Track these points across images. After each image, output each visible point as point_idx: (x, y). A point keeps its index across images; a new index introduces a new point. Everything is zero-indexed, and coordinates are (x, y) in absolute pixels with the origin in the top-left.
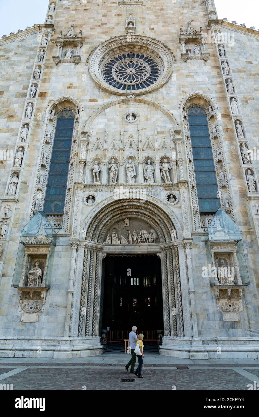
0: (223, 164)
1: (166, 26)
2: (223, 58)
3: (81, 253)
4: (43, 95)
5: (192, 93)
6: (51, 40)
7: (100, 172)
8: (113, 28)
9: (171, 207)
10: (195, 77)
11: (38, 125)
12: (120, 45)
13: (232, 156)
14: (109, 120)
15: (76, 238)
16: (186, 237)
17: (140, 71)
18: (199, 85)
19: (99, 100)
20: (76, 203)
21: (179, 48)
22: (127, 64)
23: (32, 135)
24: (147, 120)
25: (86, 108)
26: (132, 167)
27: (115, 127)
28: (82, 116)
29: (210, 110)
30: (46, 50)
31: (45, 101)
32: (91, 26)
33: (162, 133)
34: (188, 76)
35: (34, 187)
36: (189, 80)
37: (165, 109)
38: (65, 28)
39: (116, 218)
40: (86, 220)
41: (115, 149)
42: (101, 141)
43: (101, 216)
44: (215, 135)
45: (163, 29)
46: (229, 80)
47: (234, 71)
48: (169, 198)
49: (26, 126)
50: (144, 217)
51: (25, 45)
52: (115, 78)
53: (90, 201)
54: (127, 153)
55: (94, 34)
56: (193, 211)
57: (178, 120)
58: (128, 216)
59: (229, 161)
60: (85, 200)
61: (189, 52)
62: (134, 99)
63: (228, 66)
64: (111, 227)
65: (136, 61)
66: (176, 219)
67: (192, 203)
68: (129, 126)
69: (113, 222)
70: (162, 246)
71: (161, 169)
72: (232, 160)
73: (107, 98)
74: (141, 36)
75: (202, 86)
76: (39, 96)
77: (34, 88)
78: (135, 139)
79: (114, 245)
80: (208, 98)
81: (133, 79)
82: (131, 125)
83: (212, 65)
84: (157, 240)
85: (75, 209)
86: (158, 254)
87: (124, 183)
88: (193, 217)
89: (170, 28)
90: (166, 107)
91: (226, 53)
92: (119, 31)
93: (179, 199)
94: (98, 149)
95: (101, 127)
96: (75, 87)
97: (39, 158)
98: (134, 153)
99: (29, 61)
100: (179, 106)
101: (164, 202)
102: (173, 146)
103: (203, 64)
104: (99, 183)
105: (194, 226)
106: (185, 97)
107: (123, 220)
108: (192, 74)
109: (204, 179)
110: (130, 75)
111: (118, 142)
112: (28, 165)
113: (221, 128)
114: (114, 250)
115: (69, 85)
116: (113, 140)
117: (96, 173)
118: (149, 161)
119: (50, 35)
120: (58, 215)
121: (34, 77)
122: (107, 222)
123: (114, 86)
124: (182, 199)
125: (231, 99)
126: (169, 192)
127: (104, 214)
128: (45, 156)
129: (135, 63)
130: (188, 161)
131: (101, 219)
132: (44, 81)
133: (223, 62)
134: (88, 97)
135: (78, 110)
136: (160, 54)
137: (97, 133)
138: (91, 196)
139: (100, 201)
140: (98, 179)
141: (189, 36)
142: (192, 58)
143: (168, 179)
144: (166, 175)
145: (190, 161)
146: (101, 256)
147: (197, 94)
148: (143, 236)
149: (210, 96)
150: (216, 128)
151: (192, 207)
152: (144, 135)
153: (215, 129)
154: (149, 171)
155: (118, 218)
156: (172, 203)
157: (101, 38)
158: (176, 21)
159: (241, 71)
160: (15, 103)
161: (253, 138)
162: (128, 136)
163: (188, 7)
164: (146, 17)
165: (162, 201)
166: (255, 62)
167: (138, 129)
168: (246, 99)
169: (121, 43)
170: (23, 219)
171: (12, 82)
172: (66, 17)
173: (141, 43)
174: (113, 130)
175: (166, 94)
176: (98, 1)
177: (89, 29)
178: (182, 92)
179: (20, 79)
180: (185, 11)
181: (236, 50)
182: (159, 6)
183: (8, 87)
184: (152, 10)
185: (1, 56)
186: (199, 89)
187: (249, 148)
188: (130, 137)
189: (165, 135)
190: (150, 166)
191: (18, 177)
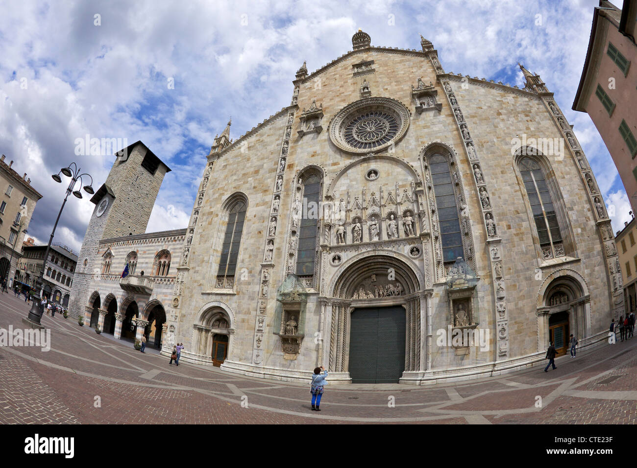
0: (466, 210)
1: (399, 85)
2: (455, 106)
3: (329, 308)
4: (290, 166)
5: (430, 143)
6: (296, 117)
7: (344, 232)
8: (350, 95)
9: (414, 261)
10: (431, 126)
11: (287, 195)
13: (472, 201)
14: (351, 181)
15: (324, 296)
16: (427, 288)
17: (380, 128)
18: (437, 134)
19: (341, 163)
20: (322, 264)
21: (413, 102)
22: (366, 123)
23: (283, 205)
24: (388, 175)
25: (329, 172)
26: (375, 225)
27: (358, 187)
28: (327, 181)
29: (450, 158)
30: (292, 127)
31: (293, 172)
32: (331, 97)
33: (403, 186)
34: (425, 127)
35: (287, 252)
36: (426, 130)
37: (405, 162)
38: (308, 105)
39: (362, 276)
40: (333, 279)
41: (359, 208)
42: (345, 202)
43: (347, 275)
44: (457, 182)
45: (396, 88)
46: (464, 126)
47: (467, 117)
48: (412, 251)
49: (277, 198)
51: (275, 127)
52: (357, 139)
53: (336, 261)
54: (369, 211)
55: (333, 103)
56: (435, 262)
57: (419, 172)
58: (374, 273)
59: (471, 207)
60: (331, 261)
61: (423, 105)
62: (374, 157)
63: (461, 113)
64: (358, 284)
65: (374, 119)
66: (418, 272)
67: (434, 254)
68: (371, 184)
69: (360, 279)
70: (407, 298)
71: (404, 224)
72: (473, 206)
73: (348, 160)
74: (376, 98)
75: (439, 135)
76: (287, 169)
77: (283, 162)
78: (377, 196)
79: (361, 301)
80: (446, 146)
81: (373, 136)
82: (373, 182)
83: (446, 114)
84: (403, 292)
85: (323, 270)
86: (403, 306)
87: (368, 241)
88: (436, 268)
89: (402, 86)
90: (406, 160)
91: (458, 101)
92: (356, 97)
93: (422, 251)
95: (344, 188)
96: (318, 155)
97: (290, 225)
98: (377, 210)
99: (279, 139)
100: (418, 157)
102: (414, 198)
103: (437, 114)
104: (344, 244)
105: (436, 276)
106: (424, 148)
107: (370, 277)
108: (428, 124)
111: (361, 201)
112: (281, 233)
113: (461, 174)
114: (361, 305)
115: (313, 154)
116: (356, 200)
117: (340, 234)
118: (392, 216)
119: (295, 113)
120: (309, 276)
121: (283, 153)
122: (354, 279)
123: (355, 146)
124: (424, 251)
125: (468, 144)
126: (412, 246)
127: (350, 272)
128: (295, 223)
129: (374, 121)
130: (430, 212)
131: (348, 277)
132: (292, 154)
134: (331, 162)
135: (322, 175)
136: (396, 110)
137: (341, 195)
138: (337, 257)
139: (345, 260)
140: (343, 239)
141: (420, 91)
142: (426, 110)
143: (411, 233)
144: (410, 229)
145: (433, 212)
146: (349, 311)
147: (434, 143)
148: (389, 290)
149: (448, 143)
150: (456, 174)
151: (435, 258)
152: (386, 190)
153: (456, 176)
154: (392, 226)
155: (365, 275)
156: (415, 257)
157: (340, 106)
158: (407, 79)
159: (473, 117)
160: (268, 178)
161: (491, 181)
162: (370, 194)
163: (417, 66)
164: (380, 80)
165: (406, 255)
166: (485, 108)
167: (379, 186)
168: (481, 142)
169: (358, 107)
170: (279, 281)
171: (265, 161)
172: (309, 95)
173: (377, 103)
174: (356, 190)
175: (405, 147)
176: (335, 76)
177: (329, 100)
178: (420, 143)
179: (271, 156)
180: (414, 70)
181: (466, 98)
182: (390, 70)
183: (263, 165)
184: (384, 74)
185: (257, 141)
186: (437, 138)
187: (488, 191)
188: (373, 194)
189: (407, 188)
190: (393, 221)
191: (273, 244)
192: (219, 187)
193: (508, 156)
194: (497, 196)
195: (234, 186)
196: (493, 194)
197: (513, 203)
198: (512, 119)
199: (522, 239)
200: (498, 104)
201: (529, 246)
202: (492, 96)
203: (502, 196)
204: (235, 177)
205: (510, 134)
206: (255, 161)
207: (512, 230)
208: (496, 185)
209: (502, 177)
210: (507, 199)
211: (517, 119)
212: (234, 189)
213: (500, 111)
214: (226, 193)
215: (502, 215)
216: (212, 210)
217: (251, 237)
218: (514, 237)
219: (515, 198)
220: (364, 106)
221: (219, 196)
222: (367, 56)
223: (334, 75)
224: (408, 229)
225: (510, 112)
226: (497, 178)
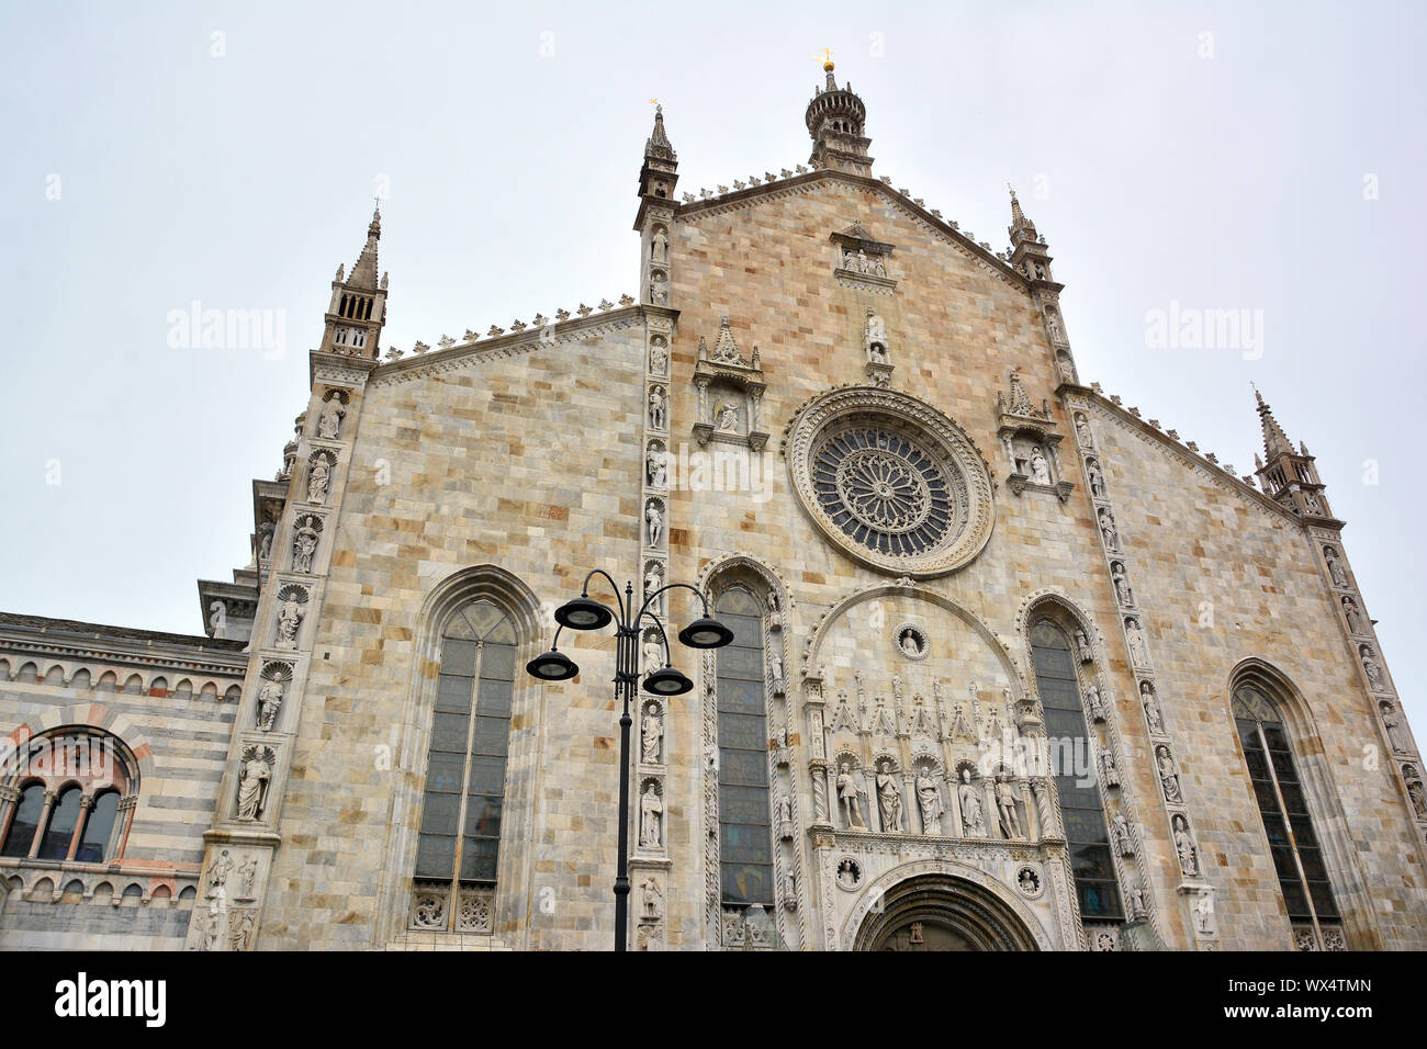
0: (1125, 795)
1: (961, 374)
4: (679, 537)
5: (1042, 593)
7: (857, 794)
8: (830, 349)
10: (1044, 543)
12: (856, 410)
13: (1141, 776)
14: (860, 645)
17: (906, 496)
18: (1056, 568)
19: (829, 579)
21: (999, 448)
22: (870, 465)
24: (950, 655)
25: (800, 599)
26: (933, 789)
27: (879, 668)
28: (796, 623)
30: (668, 393)
31: (690, 560)
32: (772, 330)
33: (988, 696)
34: (1029, 540)
35: (703, 825)
36: (1031, 550)
37: (990, 630)
38: (704, 322)
41: (886, 732)
42: (852, 704)
45: (953, 379)
46: (1119, 567)
48: (1022, 878)
49: (654, 637)
50: (959, 922)
51: (602, 360)
52: (849, 507)
53: (849, 877)
54: (915, 747)
55: (783, 358)
57: (1021, 666)
58: (921, 917)
59: (1136, 791)
62: (915, 590)
63: (1113, 526)
65: (891, 460)
66: (1043, 935)
67: (1071, 896)
68: (911, 668)
71: (997, 801)
72: (1142, 789)
73: (846, 575)
74: (906, 395)
75: (1062, 573)
76: (670, 542)
77: (653, 512)
78: (929, 707)
80: (1077, 610)
81: (892, 517)
83: (1077, 516)
85: (825, 901)
89: (969, 381)
90: (991, 625)
91: (1107, 486)
92: (849, 370)
94: (845, 728)
95: (843, 661)
96: (762, 529)
98: (934, 750)
99: (623, 418)
100: (1016, 625)
101: (1014, 888)
103: (1057, 509)
104: (863, 829)
106: (1028, 601)
108: (1037, 534)
109: (1079, 826)
110: (882, 501)
111: (891, 713)
112: (679, 760)
113: (1111, 698)
115: (744, 519)
116: (879, 706)
117: (851, 798)
118: (967, 774)
123: (847, 531)
125: (1128, 620)
129: (889, 465)
132: (677, 493)
133: (1101, 511)
134: (799, 566)
135: (776, 599)
136: (954, 455)
137: (837, 679)
138: (848, 864)
139: (871, 878)
140: (860, 816)
141: (1022, 423)
144: (1011, 818)
147: (1052, 596)
149: (1082, 605)
151: (1073, 907)
152: (949, 698)
154: (972, 802)
155: (904, 919)
157: (806, 377)
158: (982, 360)
159: (1140, 544)
160: (606, 555)
161: (1180, 733)
162: (911, 697)
163: (1006, 323)
164: (909, 330)
165: (1009, 886)
166: (1166, 523)
167: (931, 680)
168: (1155, 623)
169: (859, 406)
170: (691, 921)
171: (586, 482)
172: (702, 283)
173: (907, 414)
174: (875, 677)
175: (985, 584)
176: (778, 248)
177: (769, 339)
178: (1019, 584)
179: (605, 474)
180: (999, 334)
181: (1124, 481)
182: (936, 303)
183: (578, 496)
184: (919, 312)
185: (539, 385)
186: (1057, 581)
187: (1175, 760)
188: (919, 701)
189: (995, 705)
190: (970, 787)
191: (658, 793)
192: (393, 514)
193: (1216, 677)
194: (1191, 775)
195: (467, 533)
196: (1184, 768)
197: (1229, 803)
198: (1228, 575)
199: (1253, 897)
200: (1197, 521)
201: (1272, 917)
202: (1185, 493)
203: (1203, 778)
204: (466, 501)
205: (1223, 618)
206: (545, 465)
207: (1229, 868)
208: (1188, 746)
209: (1202, 729)
210: (1215, 786)
211: (1240, 578)
212: (473, 551)
213: (1202, 544)
214: (434, 553)
215: (1205, 824)
216: (376, 603)
217: (573, 754)
218: (1237, 888)
219: (1232, 789)
220: (873, 410)
221: (401, 552)
222: (867, 210)
223: (777, 241)
224: (1008, 817)
225: (1224, 552)
226: (1190, 728)
